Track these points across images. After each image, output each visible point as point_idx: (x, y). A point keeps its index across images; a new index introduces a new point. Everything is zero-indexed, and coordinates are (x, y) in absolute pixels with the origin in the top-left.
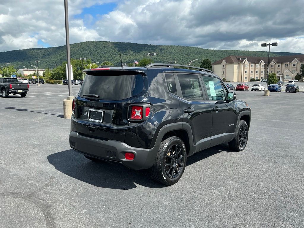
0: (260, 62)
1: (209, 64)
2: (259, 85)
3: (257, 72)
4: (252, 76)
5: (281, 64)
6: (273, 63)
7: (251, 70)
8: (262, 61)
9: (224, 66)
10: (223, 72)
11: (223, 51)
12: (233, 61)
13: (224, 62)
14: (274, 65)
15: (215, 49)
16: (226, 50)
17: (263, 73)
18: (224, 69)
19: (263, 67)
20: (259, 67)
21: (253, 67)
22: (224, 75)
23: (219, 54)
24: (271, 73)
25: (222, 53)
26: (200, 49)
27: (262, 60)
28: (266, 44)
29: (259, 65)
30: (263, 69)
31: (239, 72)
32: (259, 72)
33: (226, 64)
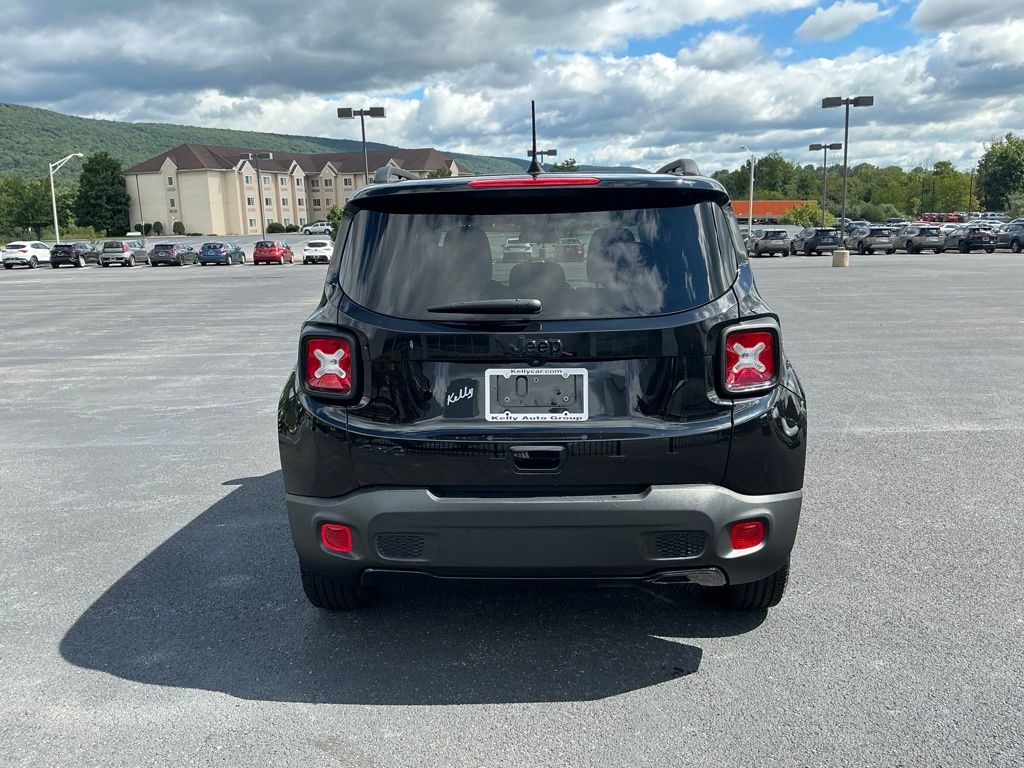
0: (291, 169)
1: (112, 173)
2: (324, 245)
3: (285, 202)
4: (272, 216)
5: (352, 178)
6: (327, 172)
7: (266, 195)
8: (295, 166)
9: (170, 179)
10: (172, 201)
11: (140, 128)
12: (202, 162)
13: (169, 166)
14: (333, 180)
15: (110, 118)
16: (152, 124)
17: (304, 207)
18: (174, 190)
19: (302, 186)
20: (288, 185)
21: (271, 185)
22: (176, 211)
23: (126, 135)
24: (328, 204)
25: (137, 132)
26: (52, 114)
27: (294, 163)
28: (350, 109)
29: (287, 178)
30: (302, 194)
31: (226, 203)
32: (290, 202)
33: (177, 174)
